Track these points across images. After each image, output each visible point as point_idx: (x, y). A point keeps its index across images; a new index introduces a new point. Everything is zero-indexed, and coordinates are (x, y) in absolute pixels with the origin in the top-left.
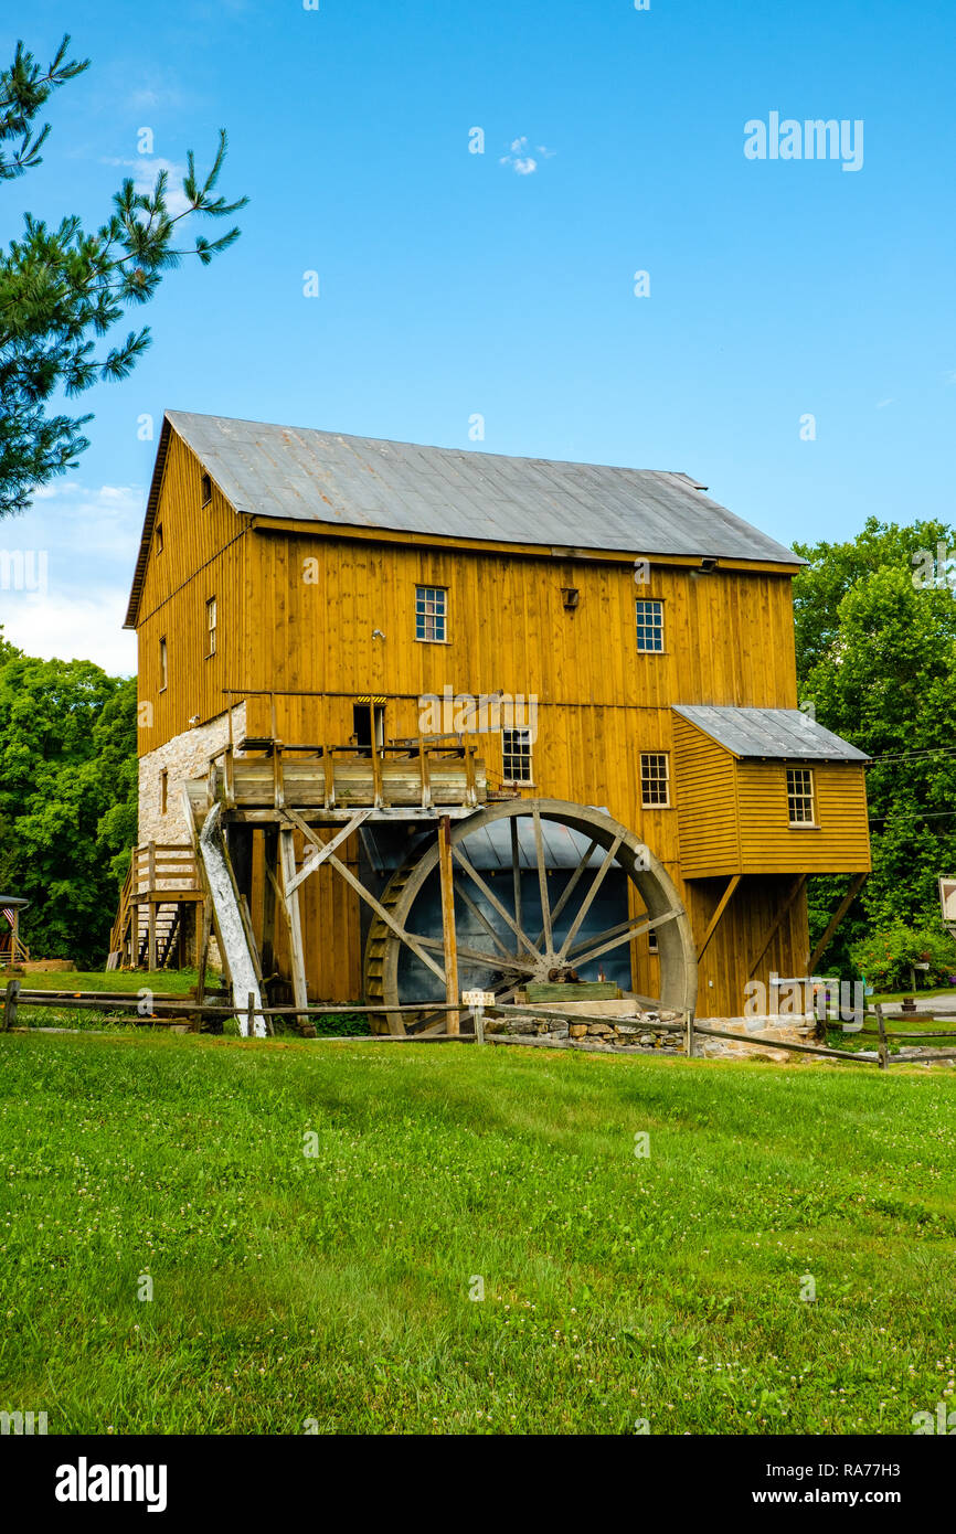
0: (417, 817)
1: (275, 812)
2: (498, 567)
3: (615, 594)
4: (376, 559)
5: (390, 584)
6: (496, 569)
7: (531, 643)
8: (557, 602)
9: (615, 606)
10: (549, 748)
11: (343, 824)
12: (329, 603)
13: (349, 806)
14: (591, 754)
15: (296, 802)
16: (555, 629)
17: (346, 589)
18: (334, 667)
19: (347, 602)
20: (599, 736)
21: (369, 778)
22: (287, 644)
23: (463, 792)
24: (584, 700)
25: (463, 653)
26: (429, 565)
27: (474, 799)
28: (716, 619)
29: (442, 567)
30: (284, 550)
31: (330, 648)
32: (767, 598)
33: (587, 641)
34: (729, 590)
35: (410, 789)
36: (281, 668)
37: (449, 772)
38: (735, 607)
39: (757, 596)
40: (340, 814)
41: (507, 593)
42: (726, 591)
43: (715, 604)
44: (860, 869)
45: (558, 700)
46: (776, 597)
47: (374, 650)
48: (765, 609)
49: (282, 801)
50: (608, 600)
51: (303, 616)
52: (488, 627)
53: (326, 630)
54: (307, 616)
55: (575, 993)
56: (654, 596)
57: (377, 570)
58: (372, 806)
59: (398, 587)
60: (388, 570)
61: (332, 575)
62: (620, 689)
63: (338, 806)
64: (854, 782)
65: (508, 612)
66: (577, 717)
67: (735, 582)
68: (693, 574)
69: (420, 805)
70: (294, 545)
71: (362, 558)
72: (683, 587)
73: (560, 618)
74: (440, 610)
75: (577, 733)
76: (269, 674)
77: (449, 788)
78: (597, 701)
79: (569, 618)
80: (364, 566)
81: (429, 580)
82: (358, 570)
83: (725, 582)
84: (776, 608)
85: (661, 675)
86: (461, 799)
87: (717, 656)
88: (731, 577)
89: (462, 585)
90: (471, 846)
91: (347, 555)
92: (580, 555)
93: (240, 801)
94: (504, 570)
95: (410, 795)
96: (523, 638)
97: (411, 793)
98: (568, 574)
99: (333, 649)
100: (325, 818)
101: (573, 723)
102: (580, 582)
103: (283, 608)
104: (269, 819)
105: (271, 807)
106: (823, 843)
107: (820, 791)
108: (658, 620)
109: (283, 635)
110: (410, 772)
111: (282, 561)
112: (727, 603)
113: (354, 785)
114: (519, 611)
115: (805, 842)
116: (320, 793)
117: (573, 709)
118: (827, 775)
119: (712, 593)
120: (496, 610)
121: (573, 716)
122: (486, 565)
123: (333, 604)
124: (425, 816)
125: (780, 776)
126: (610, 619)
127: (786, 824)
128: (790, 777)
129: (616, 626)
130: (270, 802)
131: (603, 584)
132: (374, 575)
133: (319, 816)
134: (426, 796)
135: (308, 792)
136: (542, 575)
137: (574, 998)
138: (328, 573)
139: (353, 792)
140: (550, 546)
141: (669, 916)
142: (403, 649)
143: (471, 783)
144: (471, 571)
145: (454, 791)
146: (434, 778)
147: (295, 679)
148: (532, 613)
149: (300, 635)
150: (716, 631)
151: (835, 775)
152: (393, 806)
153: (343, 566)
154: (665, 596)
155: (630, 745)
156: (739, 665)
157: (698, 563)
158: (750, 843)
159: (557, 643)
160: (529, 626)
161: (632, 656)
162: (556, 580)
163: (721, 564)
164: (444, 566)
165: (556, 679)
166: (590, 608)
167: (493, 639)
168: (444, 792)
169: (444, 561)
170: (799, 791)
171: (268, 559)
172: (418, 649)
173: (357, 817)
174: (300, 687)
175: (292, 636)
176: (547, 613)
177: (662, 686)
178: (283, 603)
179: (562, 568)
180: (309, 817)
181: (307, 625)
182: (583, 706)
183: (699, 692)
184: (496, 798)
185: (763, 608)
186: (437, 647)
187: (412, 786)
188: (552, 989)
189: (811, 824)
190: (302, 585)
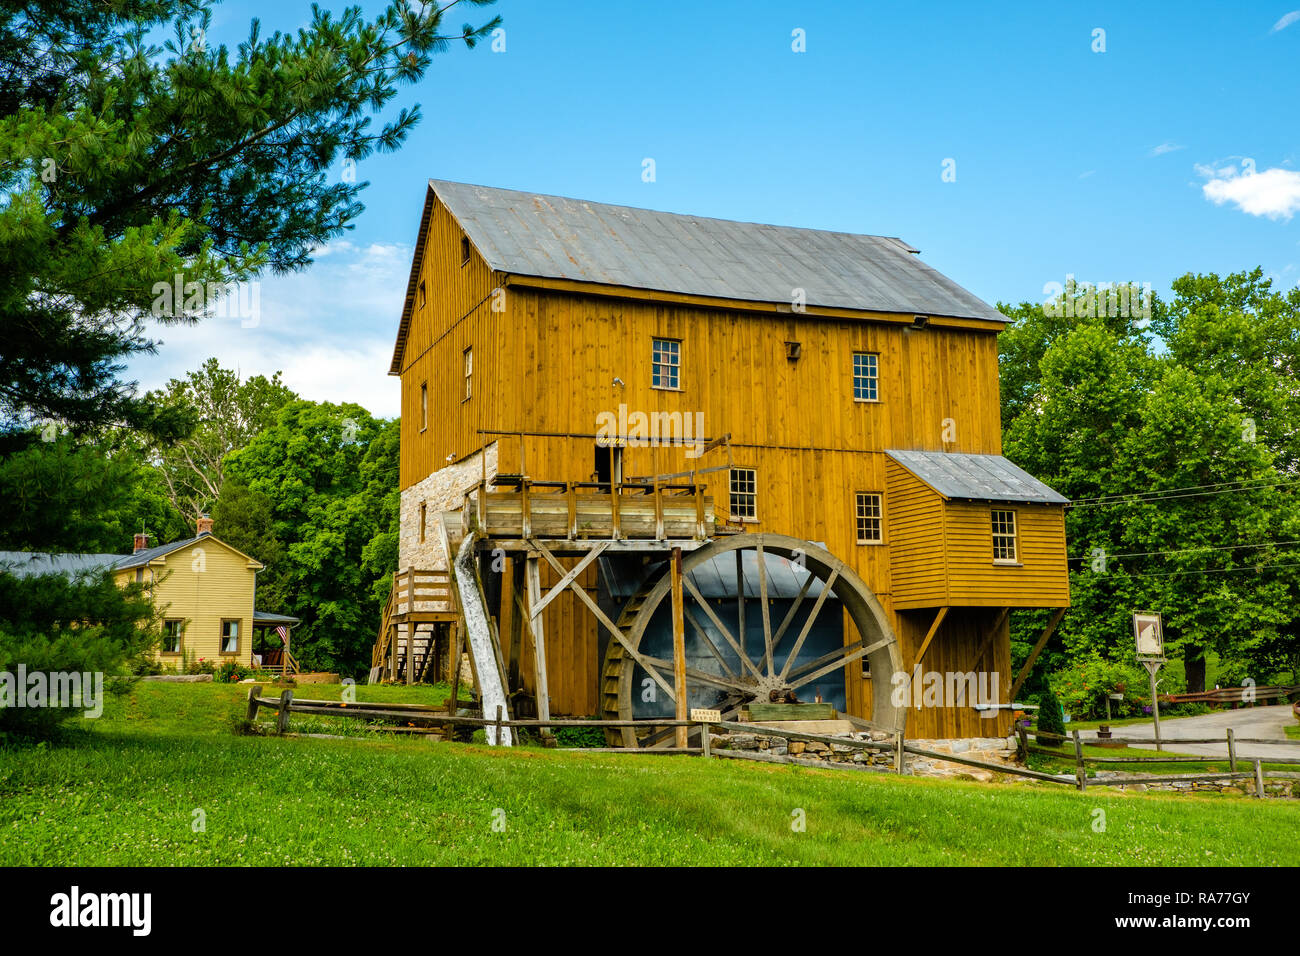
0: (651, 549)
1: (523, 541)
2: (727, 321)
3: (834, 347)
4: (617, 314)
5: (629, 336)
6: (725, 324)
7: (757, 391)
8: (780, 354)
9: (834, 358)
10: (772, 487)
11: (584, 554)
12: (574, 353)
13: (590, 537)
14: (811, 494)
15: (542, 533)
16: (779, 379)
17: (590, 341)
18: (577, 410)
19: (591, 352)
20: (818, 477)
21: (608, 512)
22: (535, 391)
23: (693, 526)
24: (805, 444)
25: (695, 399)
26: (665, 320)
27: (703, 532)
28: (927, 372)
29: (676, 321)
30: (535, 305)
31: (574, 393)
32: (974, 353)
33: (808, 390)
34: (939, 345)
35: (645, 523)
36: (530, 412)
37: (681, 508)
38: (944, 361)
39: (965, 350)
40: (581, 545)
41: (735, 345)
42: (936, 346)
43: (926, 358)
44: (1059, 604)
45: (781, 444)
46: (983, 352)
47: (614, 396)
49: (529, 531)
50: (828, 353)
51: (551, 365)
52: (718, 376)
53: (571, 379)
54: (554, 364)
55: (794, 713)
56: (870, 350)
57: (618, 323)
58: (610, 537)
59: (637, 339)
60: (628, 324)
61: (576, 327)
62: (838, 433)
63: (580, 537)
64: (1054, 523)
65: (736, 363)
66: (798, 459)
67: (944, 338)
68: (906, 330)
69: (654, 538)
70: (543, 300)
71: (605, 313)
72: (896, 342)
73: (784, 369)
74: (675, 359)
75: (798, 474)
76: (519, 416)
77: (680, 522)
78: (816, 445)
79: (791, 369)
80: (606, 320)
81: (664, 333)
82: (601, 323)
83: (936, 337)
84: (983, 362)
85: (875, 422)
86: (691, 532)
87: (927, 405)
88: (941, 333)
89: (695, 338)
90: (699, 576)
91: (590, 310)
93: (491, 532)
94: (733, 324)
95: (645, 528)
96: (748, 386)
97: (646, 527)
98: (791, 329)
99: (577, 395)
100: (568, 548)
101: (795, 464)
102: (802, 336)
103: (532, 357)
104: (517, 548)
105: (519, 537)
106: (1024, 579)
107: (1022, 530)
108: (873, 372)
109: (533, 381)
110: (644, 507)
111: (532, 315)
112: (937, 356)
113: (594, 518)
114: (746, 362)
115: (1008, 578)
116: (564, 525)
117: (794, 452)
118: (1030, 516)
119: (923, 347)
120: (725, 361)
121: (795, 459)
122: (717, 321)
123: (578, 353)
124: (659, 548)
125: (985, 517)
126: (829, 371)
127: (990, 561)
128: (994, 518)
129: (835, 377)
130: (519, 533)
131: (823, 338)
132: (615, 328)
133: (563, 546)
134: (660, 529)
135: (552, 525)
136: (767, 329)
137: (793, 717)
138: (574, 326)
139: (593, 525)
140: (775, 303)
141: (881, 644)
142: (639, 394)
143: (701, 518)
144: (703, 325)
145: (685, 525)
146: (667, 513)
147: (542, 421)
148: (758, 364)
149: (547, 381)
150: (927, 381)
151: (1036, 516)
152: (629, 538)
153: (587, 319)
154: (880, 348)
155: (846, 485)
157: (911, 320)
158: (957, 578)
159: (780, 391)
160: (755, 376)
161: (849, 404)
162: (781, 334)
163: (932, 321)
164: (679, 320)
165: (780, 425)
166: (810, 360)
167: (722, 387)
168: (676, 525)
169: (678, 316)
170: (1003, 531)
171: (520, 313)
172: (654, 396)
173: (597, 547)
174: (546, 430)
175: (540, 382)
176: (772, 364)
177: (877, 432)
178: (533, 353)
179: (785, 323)
180: (553, 547)
181: (553, 373)
182: (804, 449)
183: (910, 439)
184: (723, 532)
185: (971, 361)
186: (671, 394)
187: (647, 520)
188: (773, 709)
189: (1014, 561)
190: (550, 337)
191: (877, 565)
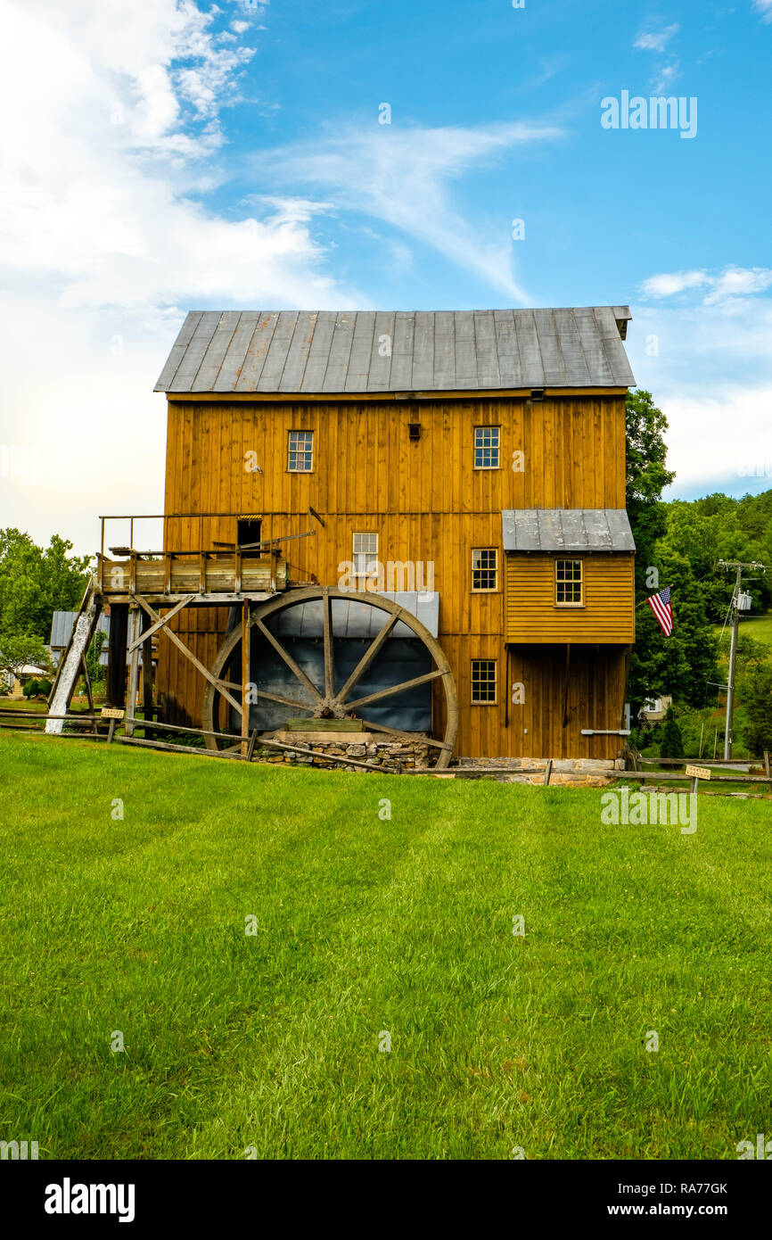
0: (229, 600)
1: (129, 597)
2: (355, 411)
3: (457, 424)
4: (258, 415)
5: (268, 432)
6: (354, 414)
7: (382, 467)
8: (404, 434)
9: (456, 434)
10: (392, 547)
11: (172, 605)
12: (222, 449)
13: (180, 593)
14: (428, 551)
15: (145, 590)
16: (402, 455)
17: (235, 438)
18: (224, 494)
19: (236, 447)
20: (435, 536)
21: (198, 573)
22: (190, 480)
23: (267, 582)
24: (425, 509)
25: (324, 478)
26: (299, 416)
27: (274, 586)
28: (549, 438)
29: (309, 416)
30: (191, 414)
31: (221, 481)
32: (600, 417)
33: (428, 464)
34: (562, 413)
35: (227, 580)
36: (186, 497)
37: (258, 568)
38: (567, 427)
39: (589, 415)
40: (173, 598)
41: (362, 430)
42: (559, 414)
43: (549, 426)
44: (623, 641)
45: (401, 510)
46: (609, 415)
47: (254, 481)
48: (597, 426)
49: (133, 589)
50: (449, 429)
51: (203, 460)
52: (344, 458)
53: (219, 469)
54: (206, 460)
55: (325, 726)
56: (491, 423)
57: (259, 422)
58: (198, 592)
59: (274, 433)
60: (268, 422)
61: (225, 429)
62: (456, 497)
63: (173, 593)
64: (622, 569)
65: (361, 445)
66: (417, 522)
67: (568, 406)
68: (529, 402)
69: (233, 592)
70: (198, 410)
71: (248, 415)
72: (519, 414)
73: (406, 447)
74: (308, 447)
75: (416, 535)
76: (177, 502)
77: (256, 579)
78: (434, 510)
79: (413, 446)
80: (249, 420)
81: (298, 426)
82: (245, 423)
83: (559, 406)
84: (609, 424)
85: (493, 487)
86: (265, 587)
87: (548, 468)
88: (564, 402)
89: (325, 428)
91: (237, 414)
92: (419, 397)
93: (106, 590)
94: (361, 413)
95: (227, 585)
96: (373, 464)
97: (228, 583)
98: (415, 412)
99: (224, 482)
100: (162, 601)
101: (413, 528)
102: (425, 419)
103: (188, 455)
104: (124, 602)
105: (125, 593)
106: (587, 619)
107: (589, 579)
108: (495, 442)
109: (188, 471)
110: (228, 568)
111: (189, 422)
112: (560, 423)
113: (186, 578)
114: (370, 444)
115: (568, 618)
116: (162, 584)
117: (414, 516)
118: (596, 564)
119: (546, 418)
120: (351, 444)
121: (414, 522)
122: (345, 411)
123: (225, 449)
124: (235, 599)
125: (551, 568)
126: (451, 444)
127: (552, 604)
128: (560, 566)
129: (457, 450)
130: (127, 590)
131: (446, 417)
132: (257, 426)
133: (159, 599)
134: (237, 585)
135: (154, 584)
136: (393, 414)
137: (325, 729)
138: (222, 428)
139: (185, 583)
140: (394, 392)
141: (434, 674)
142: (277, 479)
143: (274, 576)
144: (333, 417)
145: (261, 581)
146: (245, 572)
147: (195, 504)
148: (381, 445)
149: (200, 473)
150: (549, 446)
151: (604, 564)
152: (213, 592)
153: (233, 421)
154: (501, 421)
155: (462, 542)
156: (568, 474)
157: (528, 394)
158: (516, 619)
159: (402, 466)
160: (378, 454)
161: (469, 472)
162: (405, 418)
163: (548, 393)
164: (311, 414)
165: (401, 494)
166: (432, 438)
167: (347, 467)
168: (253, 582)
169: (311, 411)
170: (569, 577)
171: (179, 421)
172: (288, 477)
173: (185, 599)
174: (198, 511)
175: (194, 474)
176: (395, 444)
177: (494, 496)
178: (189, 451)
179: (409, 408)
180: (150, 601)
181: (205, 466)
182: (423, 514)
183: (527, 499)
184: (297, 586)
185: (595, 425)
186: (303, 476)
187: (229, 578)
188: (308, 722)
189: (579, 604)
190: (203, 438)
191: (489, 610)
